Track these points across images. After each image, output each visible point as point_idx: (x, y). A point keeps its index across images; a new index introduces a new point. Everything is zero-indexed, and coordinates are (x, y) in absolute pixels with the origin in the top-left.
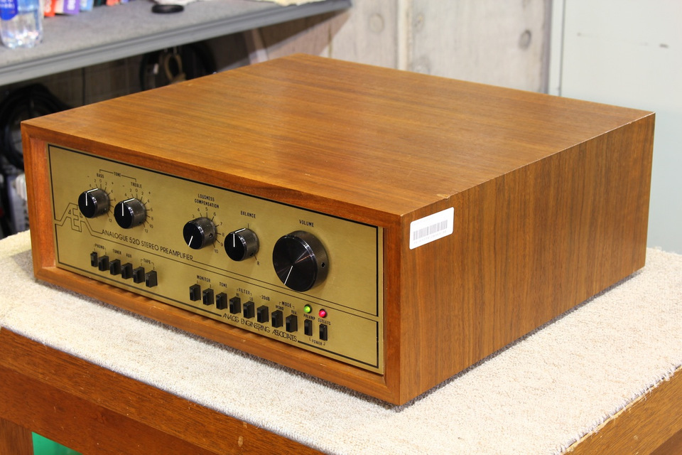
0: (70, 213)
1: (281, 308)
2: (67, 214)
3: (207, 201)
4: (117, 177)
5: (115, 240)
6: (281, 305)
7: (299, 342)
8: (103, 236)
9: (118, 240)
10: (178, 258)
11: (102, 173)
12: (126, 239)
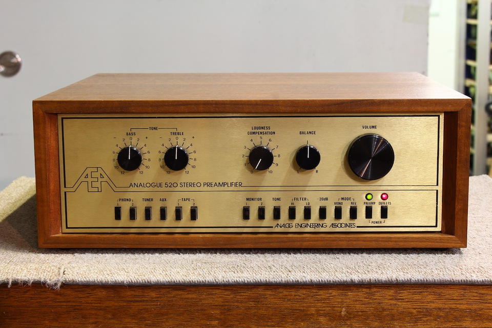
0: (87, 176)
1: (340, 203)
2: (83, 179)
3: (262, 131)
4: (154, 131)
5: (146, 189)
6: (340, 201)
7: (358, 227)
8: (131, 189)
9: (151, 189)
10: (226, 188)
11: (133, 131)
12: (160, 185)
